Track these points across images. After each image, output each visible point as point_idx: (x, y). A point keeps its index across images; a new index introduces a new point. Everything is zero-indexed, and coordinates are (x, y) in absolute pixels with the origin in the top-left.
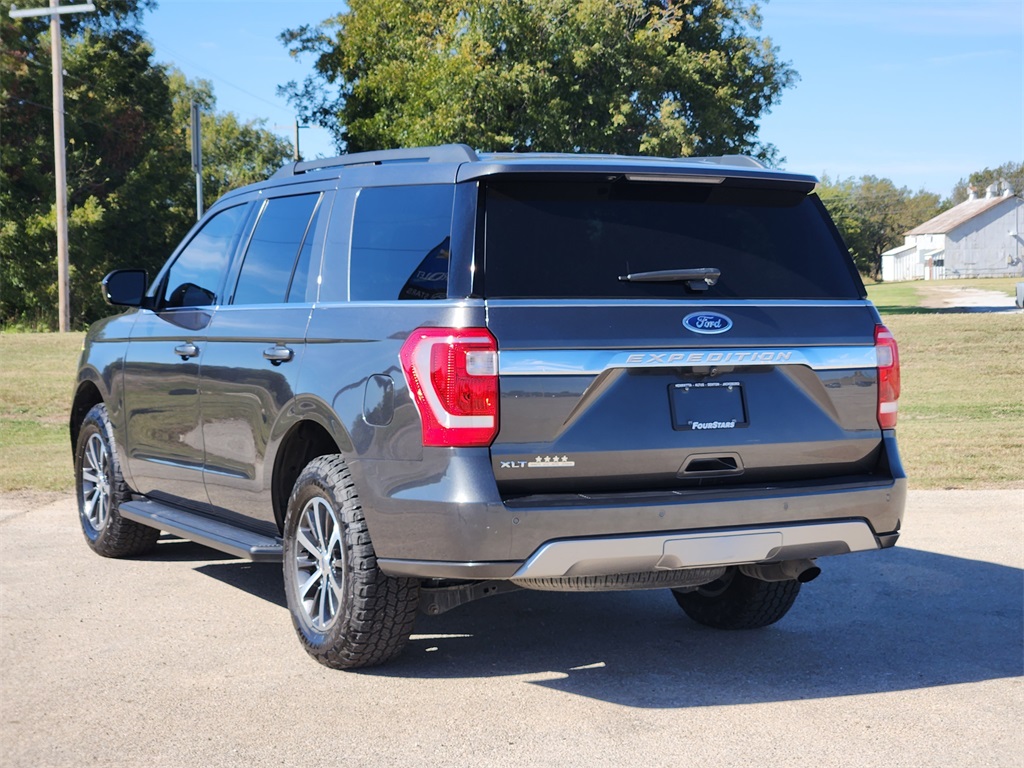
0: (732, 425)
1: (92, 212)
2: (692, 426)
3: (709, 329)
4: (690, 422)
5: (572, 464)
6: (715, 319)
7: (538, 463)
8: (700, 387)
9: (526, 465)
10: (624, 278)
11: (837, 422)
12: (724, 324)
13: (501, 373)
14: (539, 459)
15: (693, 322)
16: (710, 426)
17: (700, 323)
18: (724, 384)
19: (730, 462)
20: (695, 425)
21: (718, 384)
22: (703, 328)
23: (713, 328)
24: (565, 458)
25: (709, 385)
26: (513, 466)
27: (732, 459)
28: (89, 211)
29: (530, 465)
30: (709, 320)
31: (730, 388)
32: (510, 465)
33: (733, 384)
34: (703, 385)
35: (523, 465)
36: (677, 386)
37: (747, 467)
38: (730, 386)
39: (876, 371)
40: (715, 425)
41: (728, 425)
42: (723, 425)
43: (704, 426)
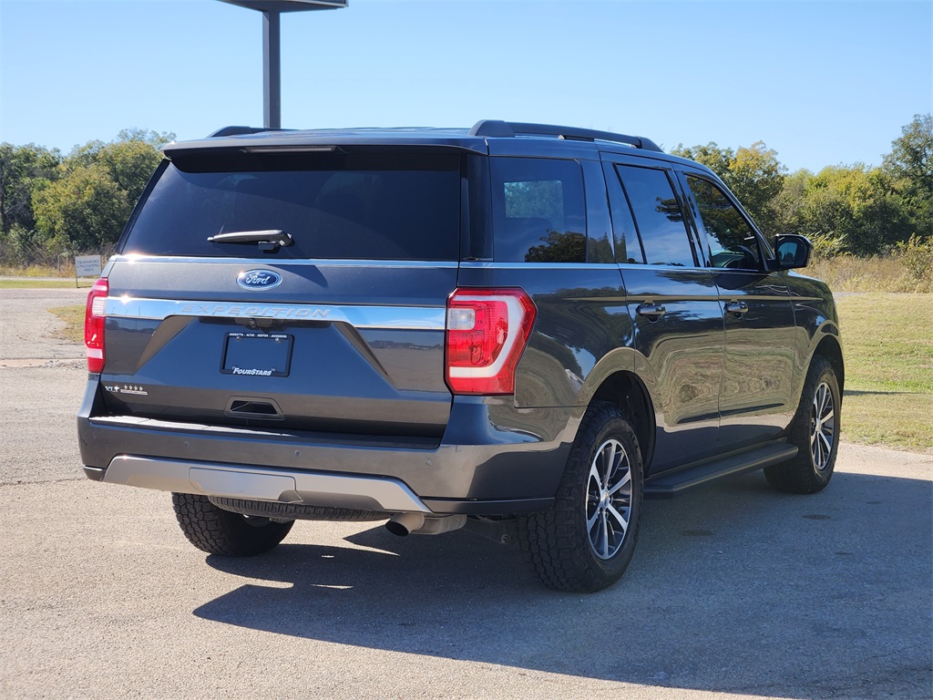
0: (269, 373)
2: (233, 370)
4: (232, 367)
5: (146, 393)
6: (265, 276)
7: (126, 390)
8: (250, 337)
9: (119, 391)
10: (212, 238)
11: (388, 382)
12: (274, 280)
14: (126, 387)
15: (244, 279)
16: (249, 372)
18: (273, 336)
19: (270, 408)
20: (236, 370)
21: (267, 336)
22: (252, 284)
25: (259, 335)
27: (270, 405)
29: (122, 391)
31: (277, 340)
32: (110, 390)
33: (280, 336)
34: (253, 335)
35: (117, 391)
36: (231, 334)
37: (287, 413)
38: (277, 337)
39: (443, 334)
40: (253, 372)
41: (266, 373)
42: (261, 373)
43: (243, 372)
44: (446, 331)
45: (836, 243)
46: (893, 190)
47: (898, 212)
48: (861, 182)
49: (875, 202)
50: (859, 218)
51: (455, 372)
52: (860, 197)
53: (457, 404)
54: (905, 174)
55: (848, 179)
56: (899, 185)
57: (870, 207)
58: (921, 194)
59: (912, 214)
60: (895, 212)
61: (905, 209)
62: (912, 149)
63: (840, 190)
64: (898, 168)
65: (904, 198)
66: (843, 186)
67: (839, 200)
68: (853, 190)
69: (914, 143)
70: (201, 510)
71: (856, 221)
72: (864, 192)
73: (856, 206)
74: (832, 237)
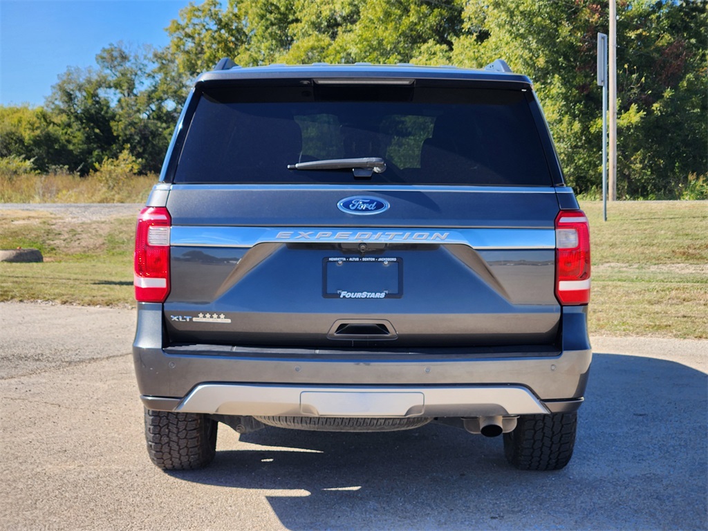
0: (383, 295)
1: (634, 116)
2: (340, 294)
3: (362, 210)
4: (339, 292)
5: (229, 321)
6: (371, 202)
7: (200, 319)
8: (354, 261)
9: (191, 320)
10: (293, 166)
11: (504, 298)
12: (380, 206)
13: (172, 244)
14: (201, 315)
15: (346, 205)
16: (359, 295)
17: (354, 205)
18: (380, 259)
19: (382, 329)
20: (343, 294)
21: (374, 259)
22: (356, 210)
23: (367, 210)
24: (222, 316)
25: (364, 259)
26: (181, 319)
27: (383, 326)
28: (632, 115)
29: (195, 319)
30: (363, 203)
31: (386, 263)
32: (178, 319)
33: (389, 259)
34: (357, 259)
35: (188, 320)
36: (330, 259)
37: (401, 333)
38: (386, 261)
39: (554, 252)
40: (364, 295)
41: (378, 295)
42: (373, 295)
43: (352, 295)
44: (556, 249)
45: (28, 164)
46: (54, 124)
47: (59, 140)
48: (28, 116)
49: (41, 132)
50: (30, 145)
51: (564, 286)
52: (29, 129)
53: (565, 314)
54: (62, 111)
55: (19, 115)
56: (57, 120)
57: (38, 136)
58: (76, 125)
59: (69, 141)
60: (57, 140)
61: (63, 138)
62: (67, 92)
63: (13, 123)
64: (57, 107)
65: (63, 129)
66: (16, 120)
67: (13, 131)
68: (24, 123)
69: (69, 87)
70: (185, 429)
71: (27, 147)
72: (32, 125)
73: (27, 135)
74: (25, 159)
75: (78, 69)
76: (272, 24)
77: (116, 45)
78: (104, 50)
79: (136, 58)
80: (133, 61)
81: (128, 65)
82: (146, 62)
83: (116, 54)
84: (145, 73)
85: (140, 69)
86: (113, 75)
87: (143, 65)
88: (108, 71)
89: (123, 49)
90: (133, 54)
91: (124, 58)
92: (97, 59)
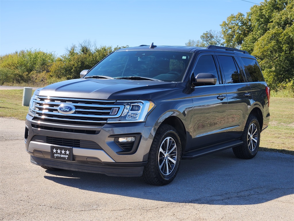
75: (193, 41)
76: (262, 23)
77: (209, 32)
78: (204, 34)
79: (217, 37)
80: (215, 38)
81: (213, 40)
82: (220, 39)
83: (209, 35)
84: (220, 43)
85: (218, 42)
86: (207, 44)
87: (219, 40)
88: (205, 42)
89: (211, 33)
90: (215, 36)
91: (212, 37)
92: (201, 37)
